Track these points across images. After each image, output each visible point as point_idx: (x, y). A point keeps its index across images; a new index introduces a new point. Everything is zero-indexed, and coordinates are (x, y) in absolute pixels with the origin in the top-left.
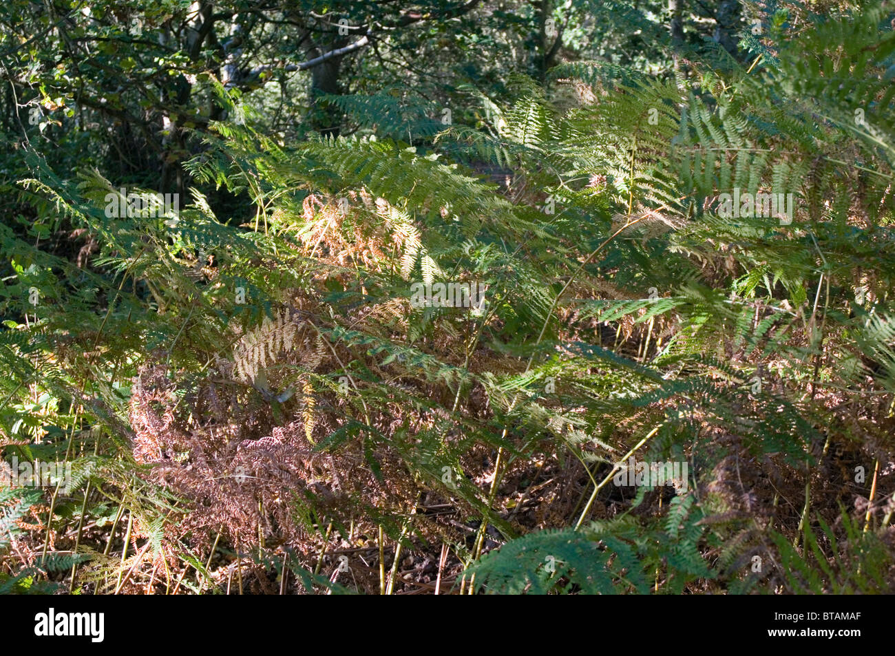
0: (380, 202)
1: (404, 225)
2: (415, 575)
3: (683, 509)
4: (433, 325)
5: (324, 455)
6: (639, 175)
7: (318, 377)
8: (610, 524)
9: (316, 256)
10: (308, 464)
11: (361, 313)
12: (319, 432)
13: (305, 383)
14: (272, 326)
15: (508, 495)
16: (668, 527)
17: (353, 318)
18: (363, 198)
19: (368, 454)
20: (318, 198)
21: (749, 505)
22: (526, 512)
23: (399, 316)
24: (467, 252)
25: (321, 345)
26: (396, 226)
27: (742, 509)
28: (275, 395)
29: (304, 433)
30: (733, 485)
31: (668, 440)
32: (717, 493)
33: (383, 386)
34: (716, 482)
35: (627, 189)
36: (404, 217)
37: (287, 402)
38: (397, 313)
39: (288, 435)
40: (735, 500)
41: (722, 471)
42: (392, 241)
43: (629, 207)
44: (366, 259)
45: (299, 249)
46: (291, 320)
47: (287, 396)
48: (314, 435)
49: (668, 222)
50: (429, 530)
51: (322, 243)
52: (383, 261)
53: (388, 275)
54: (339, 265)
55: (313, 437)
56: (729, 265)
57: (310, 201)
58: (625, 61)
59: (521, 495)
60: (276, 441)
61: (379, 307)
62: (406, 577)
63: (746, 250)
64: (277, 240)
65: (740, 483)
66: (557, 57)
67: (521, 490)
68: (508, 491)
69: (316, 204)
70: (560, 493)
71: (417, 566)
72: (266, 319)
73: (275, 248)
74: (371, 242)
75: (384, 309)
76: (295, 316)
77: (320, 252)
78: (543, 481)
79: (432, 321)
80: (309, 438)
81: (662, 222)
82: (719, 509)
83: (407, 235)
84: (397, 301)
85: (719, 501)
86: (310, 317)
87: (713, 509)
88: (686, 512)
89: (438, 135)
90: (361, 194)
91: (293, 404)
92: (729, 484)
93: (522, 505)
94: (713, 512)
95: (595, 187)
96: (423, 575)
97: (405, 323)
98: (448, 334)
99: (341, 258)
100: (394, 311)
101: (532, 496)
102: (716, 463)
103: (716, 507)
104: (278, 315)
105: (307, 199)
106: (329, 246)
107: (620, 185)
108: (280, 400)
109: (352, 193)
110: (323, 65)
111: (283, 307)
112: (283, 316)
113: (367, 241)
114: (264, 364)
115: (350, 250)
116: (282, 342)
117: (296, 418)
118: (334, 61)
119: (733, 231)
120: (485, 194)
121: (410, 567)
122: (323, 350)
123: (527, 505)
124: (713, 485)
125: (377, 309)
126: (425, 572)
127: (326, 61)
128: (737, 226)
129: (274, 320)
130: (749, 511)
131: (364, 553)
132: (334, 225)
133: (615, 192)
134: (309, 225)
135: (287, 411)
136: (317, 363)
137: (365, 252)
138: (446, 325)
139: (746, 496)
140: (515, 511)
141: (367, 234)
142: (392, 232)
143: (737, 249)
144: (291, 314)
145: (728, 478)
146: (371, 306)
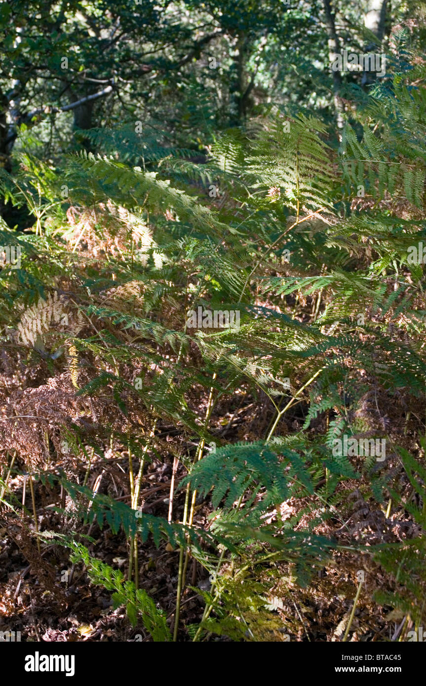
0: (122, 210)
1: (140, 226)
2: (157, 476)
3: (337, 430)
4: (161, 300)
5: (86, 397)
6: (302, 186)
7: (80, 341)
8: (287, 439)
9: (77, 250)
10: (75, 404)
11: (109, 293)
12: (82, 379)
13: (70, 345)
14: (45, 305)
15: (222, 416)
16: (327, 442)
17: (104, 297)
18: (110, 208)
19: (117, 396)
20: (77, 209)
21: (384, 426)
22: (235, 428)
23: (136, 294)
24: (181, 247)
25: (81, 317)
26: (134, 227)
27: (380, 428)
28: (49, 354)
29: (71, 380)
30: (373, 412)
31: (326, 381)
32: (361, 418)
33: (124, 347)
34: (361, 410)
35: (294, 197)
36: (140, 221)
37: (58, 359)
38: (135, 292)
39: (60, 383)
40: (374, 422)
41: (365, 402)
42: (131, 239)
43: (297, 210)
44: (113, 252)
45: (65, 246)
46: (58, 300)
47: (58, 354)
48: (78, 382)
49: (326, 221)
50: (162, 447)
51: (81, 241)
52: (126, 253)
53: (129, 263)
54: (94, 257)
55: (78, 384)
56: (368, 253)
57: (71, 211)
58: (301, 98)
59: (232, 416)
60: (51, 388)
61: (122, 288)
62: (151, 478)
63: (380, 240)
64: (49, 239)
65: (378, 410)
66: (250, 96)
67: (231, 412)
68: (222, 413)
69: (75, 214)
70: (259, 413)
71: (159, 470)
72: (41, 300)
73: (48, 246)
74: (116, 240)
75: (125, 290)
76: (61, 296)
77: (80, 247)
78: (246, 405)
79: (160, 297)
80: (75, 384)
81: (321, 221)
82: (363, 429)
83: (143, 234)
84: (135, 283)
85: (363, 423)
86: (72, 296)
87: (359, 429)
88: (340, 432)
89: (161, 161)
90: (108, 205)
91: (63, 360)
92: (370, 411)
93: (232, 423)
94: (359, 431)
95: (272, 197)
96: (163, 476)
97: (141, 299)
98: (173, 306)
99: (95, 252)
100: (132, 291)
101: (239, 415)
102: (361, 396)
103: (361, 428)
104: (49, 296)
105: (69, 209)
106: (87, 243)
107: (290, 195)
108: (53, 358)
109: (101, 205)
110: (81, 108)
111: (52, 290)
112: (52, 296)
113: (114, 239)
114: (41, 332)
115: (102, 246)
116: (52, 317)
117: (65, 371)
118: (89, 104)
119: (372, 228)
120: (193, 204)
121: (154, 471)
122: (82, 321)
123: (236, 422)
124: (359, 413)
125: (120, 290)
126: (164, 474)
127: (83, 104)
128: (373, 224)
129: (46, 299)
130: (384, 430)
131: (121, 462)
132: (89, 228)
133: (287, 200)
134: (72, 228)
135: (59, 364)
136: (78, 330)
137: (112, 247)
138: (170, 299)
139: (382, 420)
140: (227, 427)
141: (113, 234)
142: (131, 232)
143: (374, 240)
144: (59, 295)
145: (369, 407)
146: (116, 288)
